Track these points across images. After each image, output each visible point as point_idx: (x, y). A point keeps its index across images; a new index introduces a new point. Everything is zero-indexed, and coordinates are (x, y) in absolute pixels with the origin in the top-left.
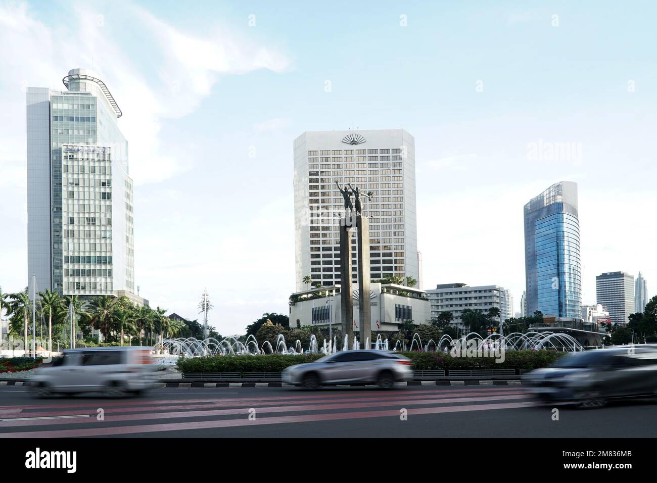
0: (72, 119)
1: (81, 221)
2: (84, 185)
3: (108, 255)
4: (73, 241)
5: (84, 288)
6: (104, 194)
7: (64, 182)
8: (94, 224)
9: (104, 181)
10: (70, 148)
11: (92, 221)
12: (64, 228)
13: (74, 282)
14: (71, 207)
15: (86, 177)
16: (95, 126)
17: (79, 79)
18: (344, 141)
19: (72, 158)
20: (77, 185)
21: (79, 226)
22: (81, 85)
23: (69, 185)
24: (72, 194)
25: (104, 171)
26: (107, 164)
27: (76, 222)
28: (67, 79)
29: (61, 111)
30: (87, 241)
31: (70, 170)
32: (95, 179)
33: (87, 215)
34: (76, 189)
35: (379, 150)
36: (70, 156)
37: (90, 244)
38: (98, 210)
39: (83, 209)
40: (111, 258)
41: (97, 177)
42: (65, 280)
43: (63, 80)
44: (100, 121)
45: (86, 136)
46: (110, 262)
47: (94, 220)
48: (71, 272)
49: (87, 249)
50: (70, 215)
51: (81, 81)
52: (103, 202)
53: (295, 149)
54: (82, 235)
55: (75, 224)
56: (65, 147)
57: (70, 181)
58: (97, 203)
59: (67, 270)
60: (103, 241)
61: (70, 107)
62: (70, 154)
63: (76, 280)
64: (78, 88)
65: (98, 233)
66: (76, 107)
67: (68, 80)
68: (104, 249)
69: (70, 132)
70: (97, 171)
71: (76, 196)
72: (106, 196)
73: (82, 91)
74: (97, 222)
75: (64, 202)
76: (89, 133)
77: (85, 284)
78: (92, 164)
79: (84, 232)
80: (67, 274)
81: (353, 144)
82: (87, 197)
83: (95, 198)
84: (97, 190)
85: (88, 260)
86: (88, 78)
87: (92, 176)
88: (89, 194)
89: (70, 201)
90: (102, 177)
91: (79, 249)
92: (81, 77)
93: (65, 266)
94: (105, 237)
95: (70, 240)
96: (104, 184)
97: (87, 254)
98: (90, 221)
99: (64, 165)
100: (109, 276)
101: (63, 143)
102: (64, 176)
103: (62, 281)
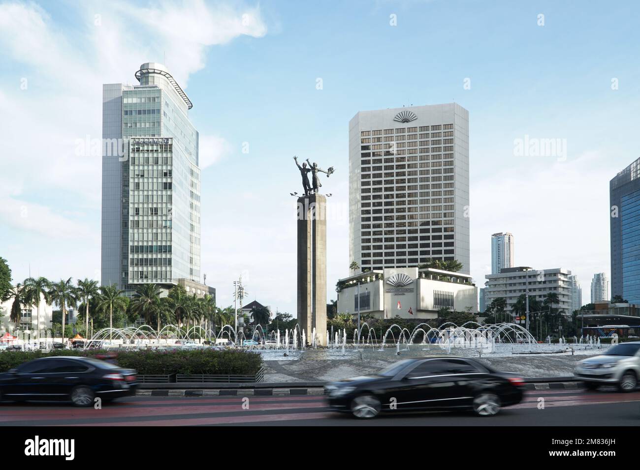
0: (140, 112)
1: (146, 211)
2: (148, 176)
3: (168, 244)
4: (138, 231)
5: (146, 277)
6: (166, 184)
7: (131, 174)
8: (156, 214)
9: (165, 171)
10: (137, 140)
11: (155, 212)
12: (131, 218)
13: (138, 272)
14: (136, 198)
15: (150, 168)
16: (160, 118)
17: (149, 73)
18: (396, 119)
19: (138, 150)
20: (143, 176)
21: (143, 216)
22: (150, 79)
23: (136, 176)
24: (137, 185)
25: (166, 162)
26: (169, 155)
27: (141, 213)
28: (138, 74)
29: (131, 105)
30: (150, 231)
31: (136, 163)
32: (158, 170)
33: (150, 206)
34: (141, 180)
35: (430, 127)
36: (137, 148)
37: (152, 233)
38: (160, 201)
39: (147, 200)
40: (170, 247)
41: (160, 168)
42: (130, 269)
43: (135, 75)
44: (164, 112)
45: (152, 128)
46: (170, 251)
47: (156, 209)
48: (135, 262)
49: (150, 238)
50: (136, 206)
51: (150, 75)
52: (164, 193)
53: (350, 131)
54: (145, 226)
55: (140, 214)
56: (133, 140)
57: (137, 173)
58: (159, 193)
59: (132, 260)
60: (164, 231)
61: (139, 100)
62: (136, 146)
63: (140, 269)
64: (147, 82)
65: (160, 223)
66: (143, 100)
67: (140, 75)
68: (164, 238)
69: (138, 125)
70: (160, 162)
71: (141, 188)
72: (168, 186)
73: (150, 84)
74: (159, 213)
75: (131, 193)
76: (154, 125)
77: (148, 273)
78: (155, 155)
79: (148, 222)
80: (132, 263)
81: (404, 122)
82: (150, 188)
83: (158, 189)
84: (160, 180)
85: (150, 249)
86: (156, 71)
87: (155, 168)
88: (153, 183)
89: (136, 193)
90: (164, 168)
91: (143, 239)
92: (150, 71)
93: (130, 256)
94: (166, 227)
95: (136, 231)
96: (166, 174)
97: (150, 244)
98: (153, 212)
99: (132, 158)
100: (168, 264)
101: (132, 136)
102: (131, 168)
103: (128, 270)
